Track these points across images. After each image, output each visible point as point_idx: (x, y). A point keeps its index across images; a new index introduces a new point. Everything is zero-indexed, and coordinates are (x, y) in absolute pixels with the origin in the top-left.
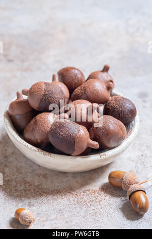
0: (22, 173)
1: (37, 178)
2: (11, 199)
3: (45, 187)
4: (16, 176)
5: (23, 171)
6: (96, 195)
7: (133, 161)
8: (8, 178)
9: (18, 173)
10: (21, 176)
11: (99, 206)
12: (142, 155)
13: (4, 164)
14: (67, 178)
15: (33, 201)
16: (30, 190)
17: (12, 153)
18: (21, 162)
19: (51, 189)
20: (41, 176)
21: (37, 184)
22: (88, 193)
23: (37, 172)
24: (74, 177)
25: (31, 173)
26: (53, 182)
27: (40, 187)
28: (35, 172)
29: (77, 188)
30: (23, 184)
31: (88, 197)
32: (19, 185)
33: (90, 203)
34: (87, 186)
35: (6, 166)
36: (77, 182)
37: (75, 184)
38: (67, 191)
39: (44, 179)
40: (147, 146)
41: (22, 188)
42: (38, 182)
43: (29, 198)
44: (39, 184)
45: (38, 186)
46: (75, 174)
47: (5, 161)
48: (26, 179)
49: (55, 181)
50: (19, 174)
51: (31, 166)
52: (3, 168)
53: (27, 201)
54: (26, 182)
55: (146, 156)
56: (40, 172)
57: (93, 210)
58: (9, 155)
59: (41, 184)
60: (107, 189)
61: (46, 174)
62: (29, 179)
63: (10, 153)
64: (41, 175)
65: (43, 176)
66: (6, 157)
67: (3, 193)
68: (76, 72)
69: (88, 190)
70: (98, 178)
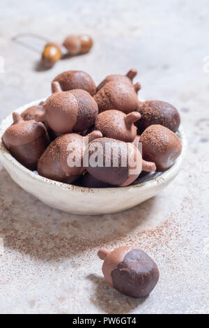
0: (40, 226)
1: (66, 229)
2: (44, 263)
3: (83, 238)
4: (34, 232)
5: (41, 224)
6: (157, 236)
7: (182, 185)
8: (26, 236)
9: (35, 228)
10: (42, 230)
11: (168, 250)
12: (190, 176)
13: (9, 219)
14: (106, 222)
15: (76, 260)
16: (64, 246)
17: (13, 203)
18: (32, 213)
19: (92, 240)
20: (70, 226)
21: (69, 236)
22: (145, 235)
23: (62, 221)
24: (115, 219)
25: (55, 224)
26: (90, 230)
27: (76, 239)
28: (58, 222)
29: (126, 232)
30: (49, 240)
31: (147, 240)
32: (45, 242)
33: (155, 248)
34: (139, 227)
35: (12, 220)
36: (123, 224)
37: (122, 227)
38: (114, 238)
39: (76, 229)
40: (190, 164)
41: (51, 245)
42: (70, 234)
43: (68, 256)
44: (72, 236)
45: (72, 239)
46: (115, 215)
47: (8, 214)
48: (51, 233)
49: (92, 229)
50: (38, 227)
51: (49, 216)
52: (10, 224)
53: (68, 261)
54: (53, 238)
55: (195, 176)
56: (65, 220)
57: (164, 256)
58: (11, 206)
59: (75, 236)
60: (167, 226)
61: (75, 222)
62: (55, 232)
63: (11, 203)
64: (68, 223)
65: (72, 225)
66: (7, 209)
67: (29, 256)
68: (82, 75)
69: (144, 232)
70: (148, 214)
